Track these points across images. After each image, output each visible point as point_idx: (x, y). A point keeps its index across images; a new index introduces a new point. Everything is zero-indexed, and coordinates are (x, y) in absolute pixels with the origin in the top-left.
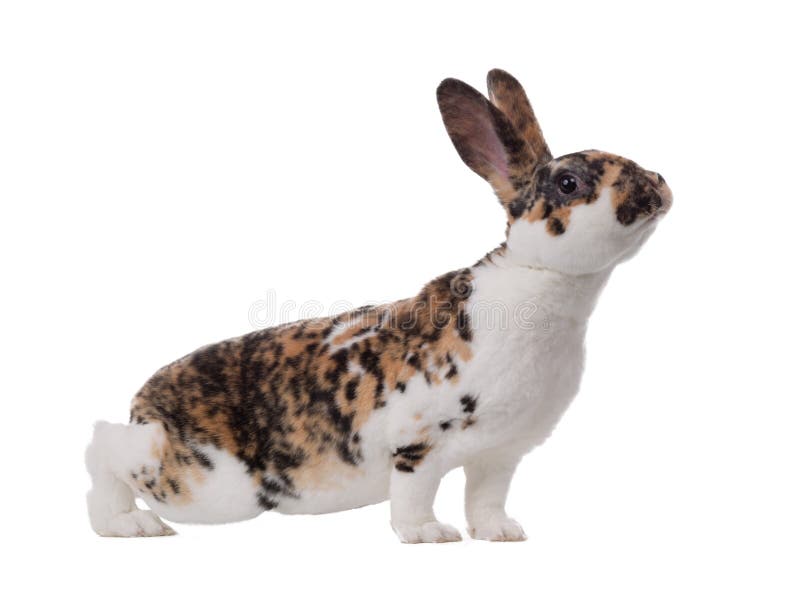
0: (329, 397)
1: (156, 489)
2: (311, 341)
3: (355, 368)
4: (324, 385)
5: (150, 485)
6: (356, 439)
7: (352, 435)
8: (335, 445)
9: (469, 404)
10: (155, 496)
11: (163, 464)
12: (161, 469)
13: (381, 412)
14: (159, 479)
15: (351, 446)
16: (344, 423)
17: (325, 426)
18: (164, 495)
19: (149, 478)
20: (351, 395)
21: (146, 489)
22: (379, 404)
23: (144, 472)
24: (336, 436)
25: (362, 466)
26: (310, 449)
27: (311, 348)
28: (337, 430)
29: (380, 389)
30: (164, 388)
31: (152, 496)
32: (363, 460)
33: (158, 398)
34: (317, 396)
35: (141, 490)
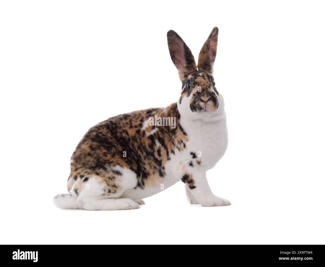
0: (152, 155)
1: (112, 191)
2: (137, 129)
3: (158, 144)
4: (149, 150)
5: (110, 191)
6: (163, 168)
7: (162, 166)
8: (158, 170)
9: (194, 155)
10: (114, 193)
11: (107, 184)
12: (108, 185)
13: (170, 161)
14: (110, 188)
15: (162, 171)
16: (159, 163)
17: (154, 164)
18: (115, 191)
19: (107, 190)
20: (159, 155)
21: (110, 194)
22: (169, 159)
23: (105, 190)
24: (157, 167)
25: (165, 177)
26: (151, 171)
27: (138, 132)
28: (157, 165)
29: (168, 154)
30: (85, 157)
31: (113, 194)
32: (166, 175)
33: (88, 164)
34: (148, 154)
35: (109, 195)
